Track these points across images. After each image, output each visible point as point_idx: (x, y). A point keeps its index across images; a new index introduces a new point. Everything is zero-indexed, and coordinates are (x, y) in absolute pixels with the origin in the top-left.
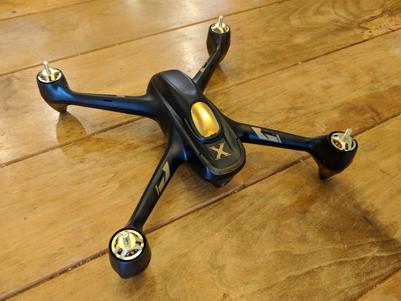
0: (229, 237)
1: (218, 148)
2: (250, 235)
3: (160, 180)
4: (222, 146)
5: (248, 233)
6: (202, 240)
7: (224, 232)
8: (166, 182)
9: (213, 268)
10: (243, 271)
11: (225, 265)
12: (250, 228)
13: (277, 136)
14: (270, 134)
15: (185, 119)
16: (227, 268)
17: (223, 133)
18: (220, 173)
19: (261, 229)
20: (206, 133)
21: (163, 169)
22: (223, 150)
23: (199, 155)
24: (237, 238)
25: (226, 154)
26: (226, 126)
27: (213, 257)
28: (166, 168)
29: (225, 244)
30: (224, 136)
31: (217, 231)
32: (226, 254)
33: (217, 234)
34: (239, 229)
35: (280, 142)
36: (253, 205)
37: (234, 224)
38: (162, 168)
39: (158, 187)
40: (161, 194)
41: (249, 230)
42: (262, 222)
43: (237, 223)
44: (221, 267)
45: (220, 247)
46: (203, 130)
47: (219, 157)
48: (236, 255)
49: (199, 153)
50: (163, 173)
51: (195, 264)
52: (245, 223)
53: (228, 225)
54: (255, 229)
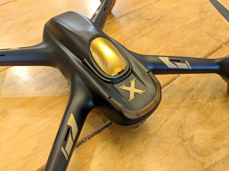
0: (188, 112)
1: (129, 85)
2: (206, 108)
3: (66, 139)
4: (133, 83)
5: (203, 105)
6: (166, 118)
7: (182, 108)
8: (74, 139)
9: (183, 141)
10: (211, 138)
11: (193, 136)
12: (203, 101)
13: (186, 62)
14: (179, 61)
15: (85, 60)
16: (196, 138)
17: (131, 68)
18: (138, 115)
19: (212, 100)
20: (112, 71)
21: (68, 124)
22: (135, 87)
23: (109, 98)
24: (195, 111)
25: (140, 91)
26: (133, 60)
27: (180, 131)
28: (72, 121)
29: (187, 118)
30: (132, 72)
31: (176, 108)
32: (191, 126)
33: (177, 111)
34: (194, 104)
35: (190, 68)
36: (199, 83)
37: (188, 100)
38: (67, 122)
39: (64, 148)
40: (70, 157)
41: (203, 103)
42: (212, 95)
43: (191, 99)
44: (190, 138)
45: (183, 122)
46: (107, 68)
47: (132, 96)
48: (200, 126)
49: (108, 97)
50: (69, 129)
51: (166, 140)
52: (197, 98)
53: (184, 102)
54: (207, 102)
